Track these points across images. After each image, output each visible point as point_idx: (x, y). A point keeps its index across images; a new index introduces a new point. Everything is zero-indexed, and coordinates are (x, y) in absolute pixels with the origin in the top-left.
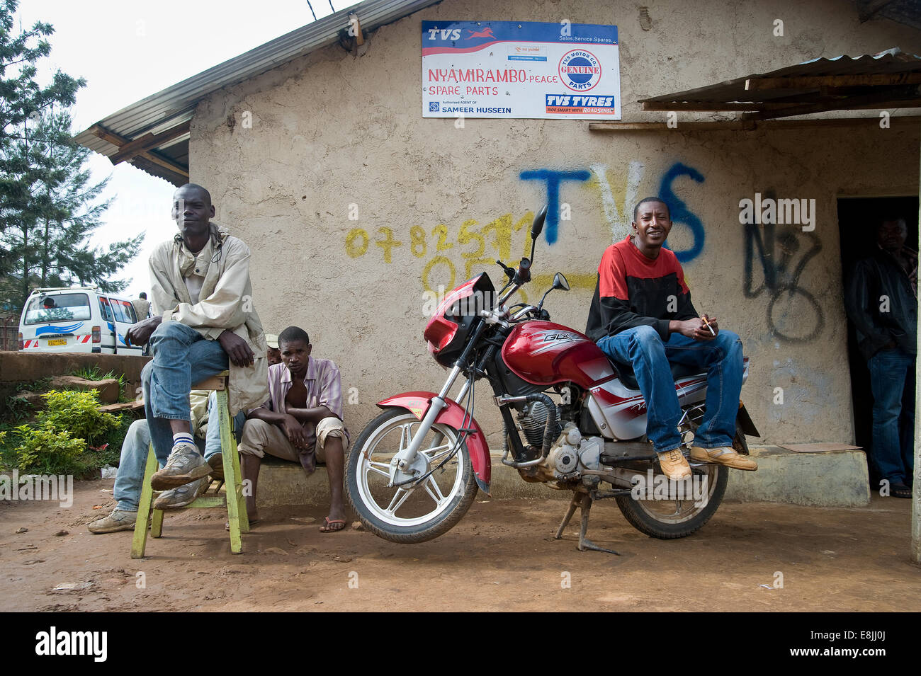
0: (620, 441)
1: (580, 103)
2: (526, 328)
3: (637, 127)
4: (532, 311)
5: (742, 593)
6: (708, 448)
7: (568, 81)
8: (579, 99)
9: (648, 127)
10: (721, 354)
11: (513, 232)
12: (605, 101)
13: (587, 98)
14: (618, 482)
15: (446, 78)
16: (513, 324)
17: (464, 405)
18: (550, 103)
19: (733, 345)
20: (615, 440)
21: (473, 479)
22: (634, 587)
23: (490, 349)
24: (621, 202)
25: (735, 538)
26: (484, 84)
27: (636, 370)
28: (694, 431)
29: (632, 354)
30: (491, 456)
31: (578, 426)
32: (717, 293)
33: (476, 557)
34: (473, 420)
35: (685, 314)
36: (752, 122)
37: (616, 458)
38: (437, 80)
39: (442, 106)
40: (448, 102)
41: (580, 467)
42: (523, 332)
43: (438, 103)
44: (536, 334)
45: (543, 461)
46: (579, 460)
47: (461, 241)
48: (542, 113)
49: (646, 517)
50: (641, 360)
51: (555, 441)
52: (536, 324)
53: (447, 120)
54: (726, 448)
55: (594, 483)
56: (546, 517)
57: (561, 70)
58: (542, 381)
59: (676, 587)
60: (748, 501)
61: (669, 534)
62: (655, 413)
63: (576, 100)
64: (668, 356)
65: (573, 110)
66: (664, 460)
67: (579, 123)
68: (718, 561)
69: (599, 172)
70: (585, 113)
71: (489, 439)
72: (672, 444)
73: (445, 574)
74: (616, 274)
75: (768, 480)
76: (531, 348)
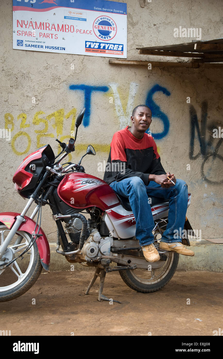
0: (121, 239)
1: (104, 47)
2: (71, 177)
3: (135, 63)
4: (75, 167)
5: (186, 324)
6: (169, 243)
7: (98, 34)
8: (104, 45)
9: (141, 63)
10: (176, 192)
11: (64, 119)
12: (118, 47)
13: (108, 45)
14: (120, 262)
15: (28, 26)
16: (64, 174)
17: (35, 219)
18: (88, 46)
19: (182, 188)
20: (119, 239)
21: (40, 263)
22: (129, 322)
23: (51, 188)
24: (125, 105)
25: (182, 291)
26: (50, 32)
27: (131, 201)
28: (162, 234)
29: (129, 192)
30: (50, 247)
31: (99, 231)
32: (175, 157)
33: (40, 308)
34: (41, 229)
35: (158, 170)
36: (197, 64)
37: (119, 249)
38: (22, 27)
39: (24, 43)
40: (28, 41)
41: (100, 254)
42: (69, 179)
43: (22, 41)
44: (77, 180)
45: (80, 251)
46: (99, 250)
47: (34, 123)
48: (83, 51)
49: (135, 281)
50: (133, 195)
51: (86, 240)
52: (77, 174)
53: (28, 52)
54: (178, 243)
55: (107, 263)
56: (80, 282)
57: (94, 27)
58: (80, 207)
59: (151, 322)
60: (189, 270)
61: (147, 290)
62: (140, 225)
63: (102, 45)
64: (147, 193)
65: (101, 51)
66: (145, 250)
67: (103, 59)
68: (174, 305)
69: (114, 87)
70: (107, 53)
71: (48, 237)
72: (149, 241)
73: (22, 319)
74: (119, 147)
75: (200, 259)
76: (74, 188)
